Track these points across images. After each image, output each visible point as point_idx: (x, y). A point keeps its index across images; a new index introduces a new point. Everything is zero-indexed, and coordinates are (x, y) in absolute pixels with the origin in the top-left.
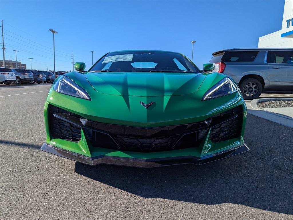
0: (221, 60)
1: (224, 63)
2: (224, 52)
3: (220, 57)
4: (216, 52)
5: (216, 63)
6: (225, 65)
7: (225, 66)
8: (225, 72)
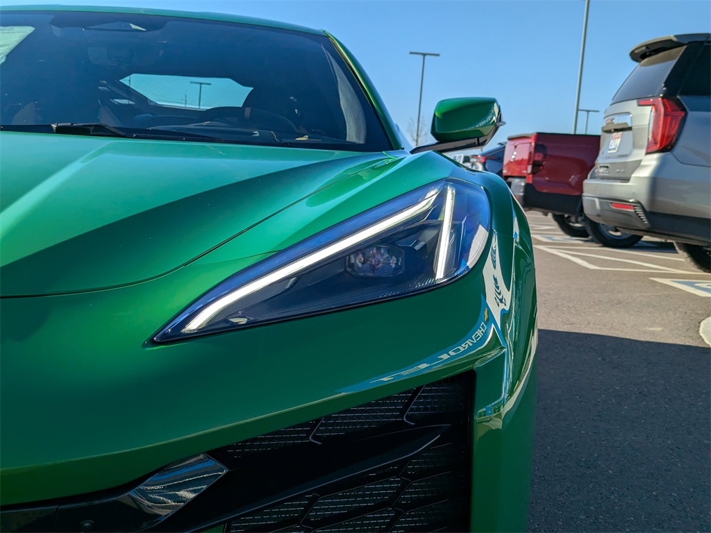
0: (666, 84)
1: (679, 104)
2: (682, 45)
3: (663, 68)
4: (647, 46)
5: (642, 101)
6: (684, 110)
7: (684, 120)
8: (679, 149)
